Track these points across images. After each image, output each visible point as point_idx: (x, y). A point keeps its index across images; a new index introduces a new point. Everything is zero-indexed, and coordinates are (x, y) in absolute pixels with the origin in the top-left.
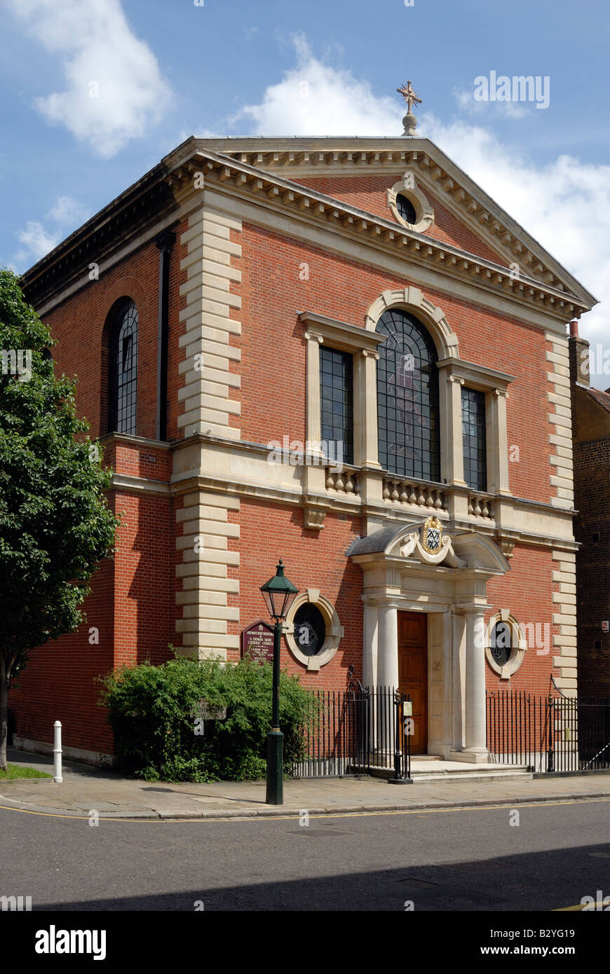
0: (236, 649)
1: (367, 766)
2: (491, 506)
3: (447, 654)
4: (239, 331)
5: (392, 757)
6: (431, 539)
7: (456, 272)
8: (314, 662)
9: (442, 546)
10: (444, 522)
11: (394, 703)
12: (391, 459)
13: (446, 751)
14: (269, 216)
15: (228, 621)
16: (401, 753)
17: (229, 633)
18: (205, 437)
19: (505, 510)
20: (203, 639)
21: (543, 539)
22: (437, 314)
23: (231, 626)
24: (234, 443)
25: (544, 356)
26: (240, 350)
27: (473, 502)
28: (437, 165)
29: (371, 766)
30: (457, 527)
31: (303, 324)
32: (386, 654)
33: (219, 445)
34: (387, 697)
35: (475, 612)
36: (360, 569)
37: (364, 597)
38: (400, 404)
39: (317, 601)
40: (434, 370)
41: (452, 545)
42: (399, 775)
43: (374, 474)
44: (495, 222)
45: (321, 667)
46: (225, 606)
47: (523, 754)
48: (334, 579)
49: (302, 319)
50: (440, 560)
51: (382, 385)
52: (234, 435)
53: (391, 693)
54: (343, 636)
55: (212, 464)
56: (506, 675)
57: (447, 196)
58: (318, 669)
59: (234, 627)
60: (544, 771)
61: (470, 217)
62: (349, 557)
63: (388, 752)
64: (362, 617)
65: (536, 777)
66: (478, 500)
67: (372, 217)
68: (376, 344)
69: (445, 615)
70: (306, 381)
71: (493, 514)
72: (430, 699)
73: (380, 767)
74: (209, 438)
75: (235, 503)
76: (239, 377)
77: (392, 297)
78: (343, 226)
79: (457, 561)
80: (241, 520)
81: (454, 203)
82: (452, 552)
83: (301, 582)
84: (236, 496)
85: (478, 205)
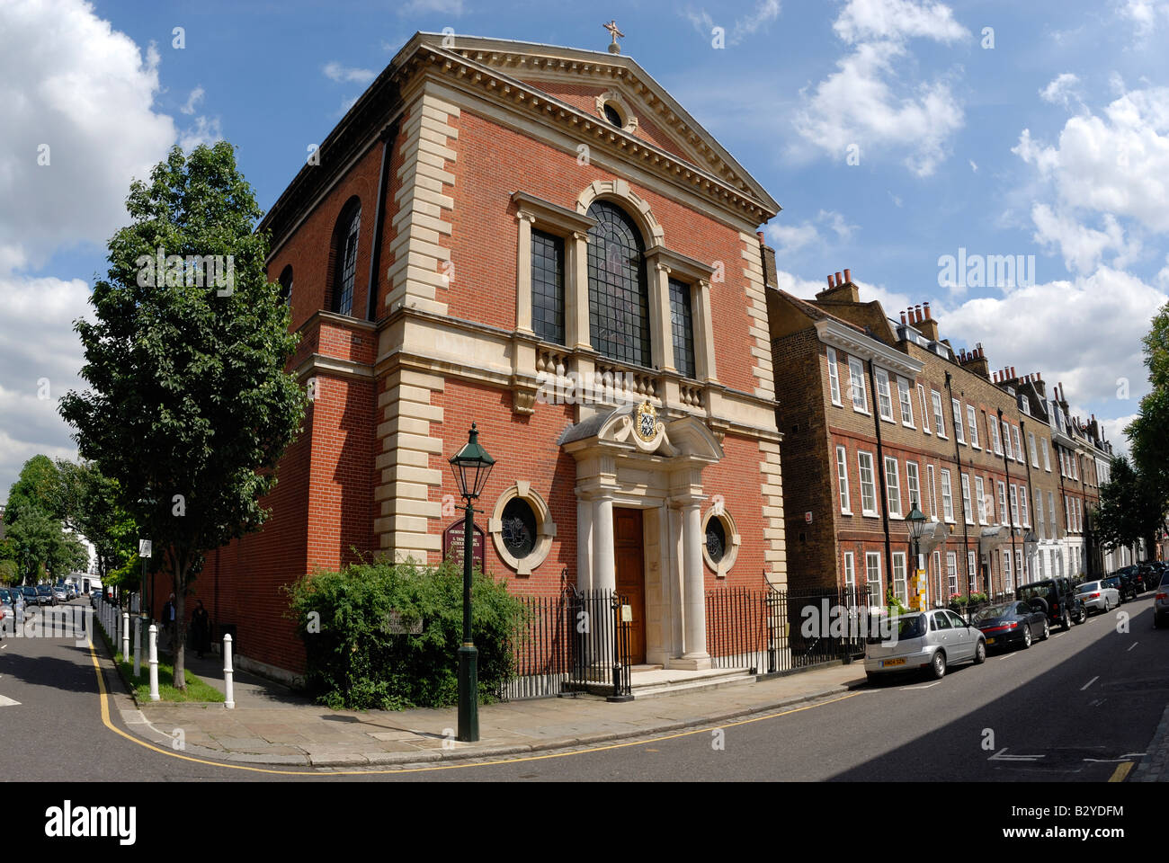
0: (439, 551)
1: (583, 682)
2: (701, 394)
3: (664, 552)
4: (451, 206)
5: (611, 669)
6: (645, 425)
7: (658, 171)
8: (525, 565)
9: (656, 433)
10: (657, 409)
11: (612, 607)
12: (603, 343)
13: (665, 658)
14: (486, 107)
15: (429, 518)
16: (620, 664)
17: (429, 532)
18: (409, 310)
19: (714, 398)
20: (400, 539)
21: (750, 429)
22: (644, 207)
23: (432, 524)
24: (440, 317)
25: (739, 255)
26: (451, 225)
27: (683, 390)
28: (639, 81)
29: (588, 682)
30: (670, 414)
31: (516, 204)
32: (601, 553)
33: (424, 319)
34: (604, 601)
35: (691, 503)
36: (574, 460)
37: (577, 491)
38: (611, 289)
39: (527, 495)
40: (643, 261)
41: (666, 431)
42: (618, 692)
43: (586, 356)
44: (691, 132)
45: (532, 570)
46: (425, 500)
47: (745, 655)
48: (545, 471)
49: (515, 199)
50: (654, 449)
51: (593, 271)
52: (441, 309)
53: (608, 597)
54: (556, 535)
55: (416, 339)
56: (722, 573)
57: (647, 107)
58: (529, 573)
59: (436, 525)
60: (766, 672)
61: (668, 127)
62: (561, 446)
63: (606, 665)
64: (576, 513)
65: (759, 679)
66: (689, 388)
67: (582, 113)
68: (586, 227)
69: (661, 510)
70: (517, 259)
71: (703, 403)
72: (648, 603)
73: (597, 683)
74: (414, 311)
75: (439, 383)
76: (449, 251)
77: (601, 187)
78: (555, 120)
79: (672, 450)
80: (445, 402)
81: (655, 114)
82: (667, 441)
83: (510, 473)
84: (440, 374)
85: (676, 116)
